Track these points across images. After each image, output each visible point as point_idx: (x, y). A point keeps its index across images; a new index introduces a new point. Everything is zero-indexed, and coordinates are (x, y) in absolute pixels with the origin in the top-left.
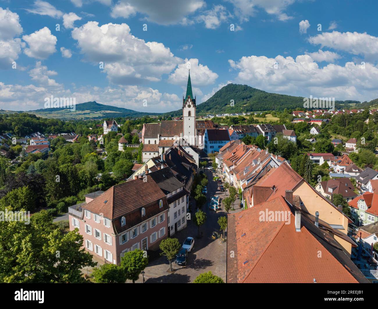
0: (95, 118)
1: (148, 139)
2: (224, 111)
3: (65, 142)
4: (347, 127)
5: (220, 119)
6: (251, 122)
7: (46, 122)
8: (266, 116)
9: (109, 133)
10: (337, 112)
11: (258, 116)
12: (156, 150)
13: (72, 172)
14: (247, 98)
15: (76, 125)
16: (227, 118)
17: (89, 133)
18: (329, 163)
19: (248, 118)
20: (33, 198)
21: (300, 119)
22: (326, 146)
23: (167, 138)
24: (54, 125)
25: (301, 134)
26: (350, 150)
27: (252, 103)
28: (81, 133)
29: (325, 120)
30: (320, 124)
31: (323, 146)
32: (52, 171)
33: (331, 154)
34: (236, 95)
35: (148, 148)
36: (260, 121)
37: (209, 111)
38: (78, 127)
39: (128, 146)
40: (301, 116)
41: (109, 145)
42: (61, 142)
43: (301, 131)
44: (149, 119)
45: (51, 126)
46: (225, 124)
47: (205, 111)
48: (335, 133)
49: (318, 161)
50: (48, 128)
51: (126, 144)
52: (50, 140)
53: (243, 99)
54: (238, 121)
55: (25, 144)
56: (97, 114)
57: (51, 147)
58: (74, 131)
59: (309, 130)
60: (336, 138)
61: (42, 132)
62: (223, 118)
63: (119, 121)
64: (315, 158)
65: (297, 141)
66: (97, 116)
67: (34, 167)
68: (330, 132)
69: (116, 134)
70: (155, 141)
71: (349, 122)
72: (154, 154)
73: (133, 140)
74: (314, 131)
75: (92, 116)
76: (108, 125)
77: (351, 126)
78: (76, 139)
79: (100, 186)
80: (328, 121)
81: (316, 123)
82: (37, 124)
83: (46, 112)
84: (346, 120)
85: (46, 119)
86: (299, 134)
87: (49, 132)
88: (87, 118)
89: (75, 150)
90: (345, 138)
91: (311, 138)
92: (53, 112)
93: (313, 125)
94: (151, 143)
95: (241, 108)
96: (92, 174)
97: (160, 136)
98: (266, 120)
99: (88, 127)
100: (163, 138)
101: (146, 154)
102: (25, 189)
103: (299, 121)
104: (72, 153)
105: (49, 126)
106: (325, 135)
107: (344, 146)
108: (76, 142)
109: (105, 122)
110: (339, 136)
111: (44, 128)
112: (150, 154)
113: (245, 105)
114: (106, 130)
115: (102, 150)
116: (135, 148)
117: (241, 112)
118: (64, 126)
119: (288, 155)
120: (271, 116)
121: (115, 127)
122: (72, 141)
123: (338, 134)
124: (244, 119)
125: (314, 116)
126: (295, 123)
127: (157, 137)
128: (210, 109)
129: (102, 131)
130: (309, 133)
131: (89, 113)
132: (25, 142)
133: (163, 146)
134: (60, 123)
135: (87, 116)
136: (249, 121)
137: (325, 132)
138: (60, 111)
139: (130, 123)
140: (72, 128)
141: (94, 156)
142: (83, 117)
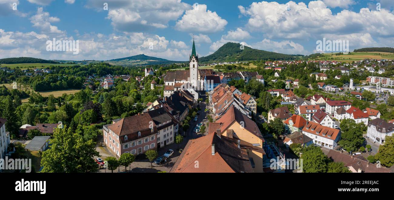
0: (143, 65)
1: (168, 82)
2: (225, 61)
3: (123, 81)
4: (295, 72)
5: (221, 66)
6: (240, 68)
7: (114, 68)
8: (249, 64)
9: (148, 76)
10: (290, 63)
11: (245, 64)
12: (172, 89)
13: (120, 102)
14: (239, 52)
15: (131, 69)
16: (225, 65)
17: (137, 75)
18: (282, 96)
19: (238, 66)
20: (95, 116)
21: (269, 67)
22: (281, 85)
23: (179, 82)
24: (118, 70)
25: (269, 76)
26: (296, 86)
27: (242, 55)
28: (133, 75)
29: (283, 68)
30: (280, 70)
31: (280, 85)
32: (108, 101)
33: (284, 90)
34: (233, 50)
35: (167, 88)
36: (245, 68)
37: (215, 60)
38: (132, 70)
39: (156, 86)
40: (270, 65)
41: (147, 84)
42: (120, 81)
43: (270, 74)
44: (175, 66)
45: (116, 70)
46: (223, 70)
47: (212, 60)
48: (288, 75)
49: (276, 94)
50: (115, 72)
51: (155, 84)
52: (114, 80)
53: (237, 52)
54: (231, 68)
55: (102, 81)
56: (145, 62)
57: (115, 84)
58: (129, 74)
59: (274, 74)
60: (289, 79)
61: (112, 74)
62: (222, 66)
63: (156, 67)
64: (275, 93)
65: (265, 82)
66: (144, 63)
67: (103, 95)
68: (285, 75)
69: (152, 77)
70: (172, 83)
71: (296, 69)
72: (171, 92)
73: (160, 82)
74: (276, 75)
75: (141, 63)
76: (147, 71)
77: (296, 71)
78: (129, 79)
79: (134, 111)
80: (284, 68)
81: (278, 69)
82: (109, 70)
83: (116, 61)
84: (294, 67)
85: (114, 66)
86: (268, 76)
87: (115, 74)
88: (138, 65)
89: (126, 87)
90: (293, 79)
91: (275, 79)
92: (119, 61)
93: (277, 71)
94: (170, 85)
95: (236, 58)
96: (131, 104)
97: (175, 80)
98: (249, 67)
99: (137, 71)
100: (177, 82)
101: (166, 92)
102: (91, 110)
103: (268, 68)
104: (124, 89)
105: (115, 70)
106: (283, 77)
107: (292, 84)
108: (129, 81)
109: (146, 69)
110: (290, 77)
111: (112, 71)
112: (169, 92)
113: (238, 57)
114: (147, 74)
115: (143, 87)
116: (161, 87)
117: (235, 62)
118: (124, 70)
119: (259, 92)
120: (253, 64)
121: (152, 72)
122: (127, 80)
123: (290, 76)
124: (235, 67)
125: (277, 65)
126: (266, 70)
127: (173, 81)
128: (216, 59)
129: (144, 75)
130: (274, 76)
131: (140, 62)
132: (102, 80)
133: (177, 87)
134: (121, 68)
135: (138, 63)
136: (238, 68)
137: (283, 75)
138: (123, 61)
139: (162, 69)
140: (128, 72)
141: (135, 91)
142: (136, 64)
